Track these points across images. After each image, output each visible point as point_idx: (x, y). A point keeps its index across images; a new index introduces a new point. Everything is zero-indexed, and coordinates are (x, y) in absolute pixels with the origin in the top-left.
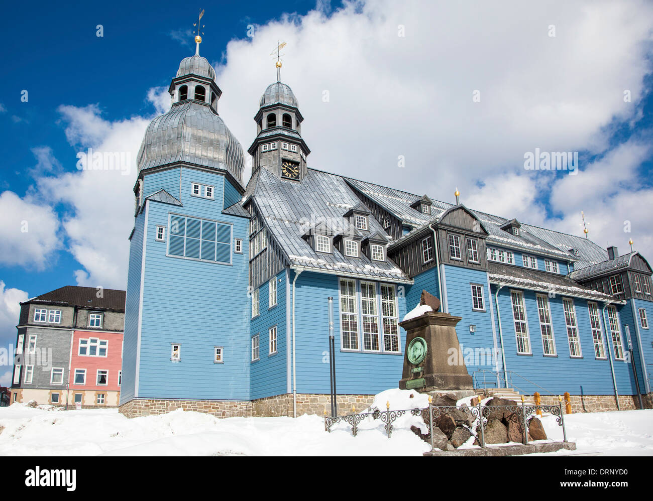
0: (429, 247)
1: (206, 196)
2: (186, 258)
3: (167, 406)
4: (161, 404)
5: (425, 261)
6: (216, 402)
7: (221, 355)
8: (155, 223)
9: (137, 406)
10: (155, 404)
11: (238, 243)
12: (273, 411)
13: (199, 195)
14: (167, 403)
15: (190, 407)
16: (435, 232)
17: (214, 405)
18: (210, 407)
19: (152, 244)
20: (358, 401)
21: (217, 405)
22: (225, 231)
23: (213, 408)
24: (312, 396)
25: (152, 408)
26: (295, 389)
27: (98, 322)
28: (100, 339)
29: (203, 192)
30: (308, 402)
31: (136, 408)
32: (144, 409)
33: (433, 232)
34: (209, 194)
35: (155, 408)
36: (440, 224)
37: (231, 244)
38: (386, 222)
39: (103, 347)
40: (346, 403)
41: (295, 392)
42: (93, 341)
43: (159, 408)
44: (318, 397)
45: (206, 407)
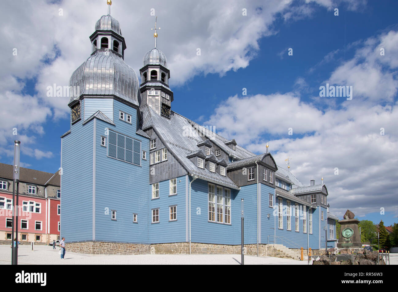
0: (252, 173)
1: (127, 121)
2: (118, 159)
3: (111, 246)
4: (107, 244)
5: (249, 179)
6: (134, 244)
7: (136, 218)
8: (100, 134)
9: (95, 245)
10: (104, 245)
11: (144, 153)
12: (172, 250)
13: (123, 119)
14: (111, 244)
15: (122, 246)
16: (258, 165)
17: (134, 246)
18: (131, 247)
19: (99, 148)
20: (214, 247)
21: (135, 246)
22: (137, 145)
23: (133, 247)
24: (196, 244)
25: (103, 246)
26: (190, 240)
27: (34, 191)
28: (36, 202)
29: (125, 118)
30: (195, 247)
31: (94, 246)
32: (99, 247)
33: (256, 165)
34: (129, 120)
35: (104, 246)
36: (262, 162)
37: (141, 154)
38: (217, 152)
39: (38, 207)
40: (209, 248)
41: (190, 242)
42: (31, 203)
43: (106, 246)
44: (199, 244)
45: (130, 247)
